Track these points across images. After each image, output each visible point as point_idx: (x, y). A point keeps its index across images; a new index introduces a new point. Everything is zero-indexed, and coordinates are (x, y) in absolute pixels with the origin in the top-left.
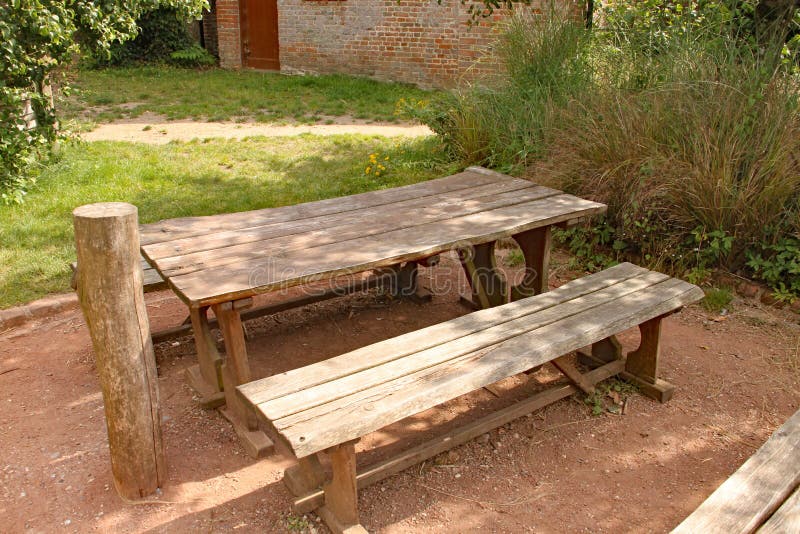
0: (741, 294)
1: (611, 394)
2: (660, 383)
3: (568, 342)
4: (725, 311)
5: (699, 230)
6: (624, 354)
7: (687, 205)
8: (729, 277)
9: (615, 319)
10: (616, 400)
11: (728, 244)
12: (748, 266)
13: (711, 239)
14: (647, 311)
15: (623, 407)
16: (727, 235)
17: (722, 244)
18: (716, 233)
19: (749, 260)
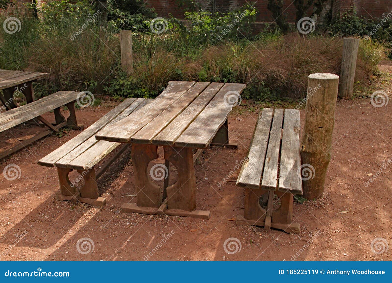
0: (104, 100)
1: (64, 132)
2: (79, 125)
3: (44, 110)
4: (99, 105)
5: (86, 82)
6: (66, 119)
7: (80, 73)
8: (100, 95)
9: (58, 103)
10: (66, 132)
11: (96, 84)
12: (104, 90)
13: (90, 83)
14: (68, 100)
15: (69, 134)
16: (95, 81)
17: (94, 84)
18: (92, 81)
19: (104, 88)
